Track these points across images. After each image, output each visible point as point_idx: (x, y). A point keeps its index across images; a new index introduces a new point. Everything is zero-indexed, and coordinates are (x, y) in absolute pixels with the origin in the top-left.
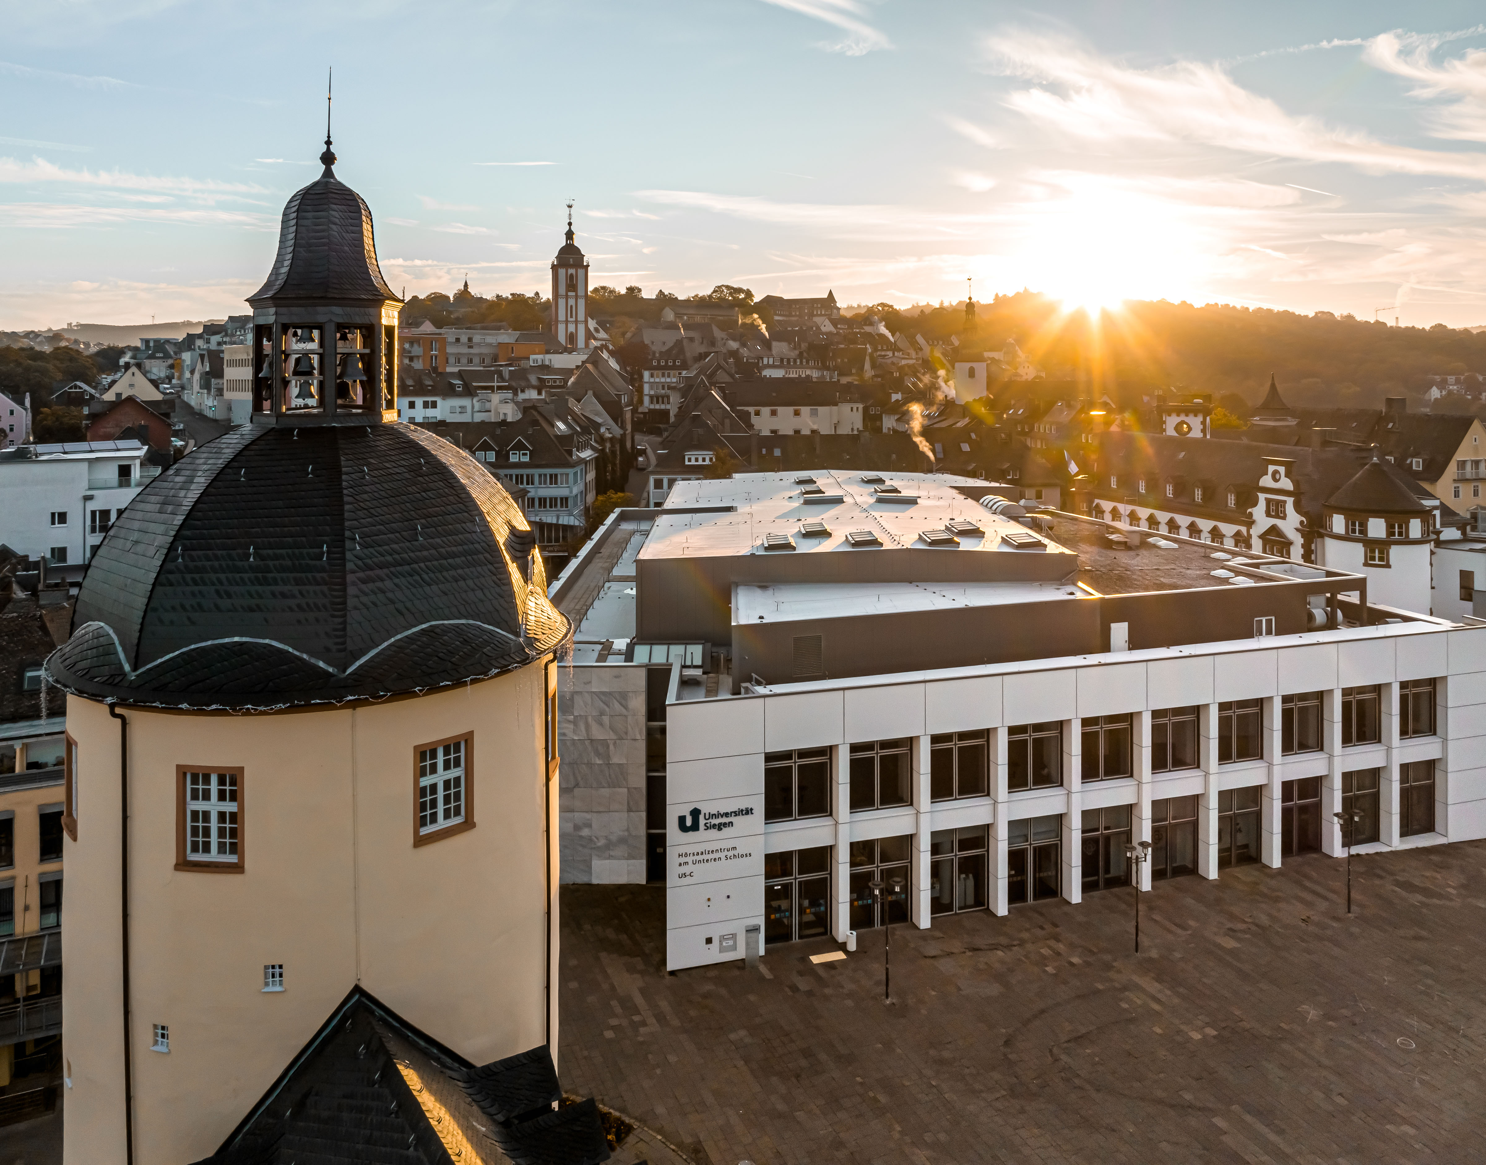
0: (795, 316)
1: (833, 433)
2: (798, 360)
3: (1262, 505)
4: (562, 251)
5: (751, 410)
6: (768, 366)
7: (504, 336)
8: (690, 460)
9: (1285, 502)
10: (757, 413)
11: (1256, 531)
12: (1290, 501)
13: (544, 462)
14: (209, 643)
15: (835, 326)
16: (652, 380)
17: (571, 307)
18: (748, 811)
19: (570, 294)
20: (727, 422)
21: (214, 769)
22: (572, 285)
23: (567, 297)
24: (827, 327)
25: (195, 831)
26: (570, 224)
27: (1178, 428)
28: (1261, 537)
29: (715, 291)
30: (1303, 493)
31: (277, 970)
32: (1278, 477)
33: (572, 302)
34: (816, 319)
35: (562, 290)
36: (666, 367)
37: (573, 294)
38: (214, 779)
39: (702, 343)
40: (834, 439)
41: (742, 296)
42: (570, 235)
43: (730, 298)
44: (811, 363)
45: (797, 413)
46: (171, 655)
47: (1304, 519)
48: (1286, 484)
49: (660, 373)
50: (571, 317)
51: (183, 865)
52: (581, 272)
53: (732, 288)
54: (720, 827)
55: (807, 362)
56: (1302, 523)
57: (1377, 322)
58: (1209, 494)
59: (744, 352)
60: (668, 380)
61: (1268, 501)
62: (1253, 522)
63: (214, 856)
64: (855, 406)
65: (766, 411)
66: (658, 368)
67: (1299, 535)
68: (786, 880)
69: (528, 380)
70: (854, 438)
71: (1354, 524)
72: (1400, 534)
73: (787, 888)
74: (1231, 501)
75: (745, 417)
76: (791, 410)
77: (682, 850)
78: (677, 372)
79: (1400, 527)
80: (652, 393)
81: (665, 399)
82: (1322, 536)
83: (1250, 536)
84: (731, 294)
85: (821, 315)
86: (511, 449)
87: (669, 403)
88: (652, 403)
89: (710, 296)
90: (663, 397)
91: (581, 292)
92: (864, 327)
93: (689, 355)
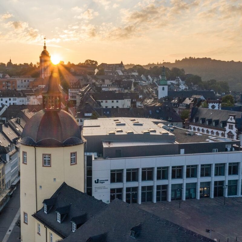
0: (111, 69)
1: (123, 108)
2: (112, 85)
3: (228, 126)
4: (42, 52)
5: (100, 101)
6: (104, 87)
7: (31, 80)
8: (86, 115)
9: (233, 125)
10: (102, 102)
11: (226, 132)
15: (123, 73)
16: (71, 92)
18: (107, 180)
20: (95, 104)
21: (47, 154)
23: (44, 66)
24: (121, 73)
25: (44, 162)
27: (212, 107)
28: (227, 134)
29: (86, 62)
30: (237, 123)
31: (55, 179)
32: (232, 119)
34: (117, 71)
35: (43, 64)
36: (75, 88)
39: (85, 81)
40: (123, 109)
41: (94, 63)
42: (45, 47)
43: (91, 64)
44: (116, 86)
45: (113, 102)
47: (237, 129)
48: (234, 121)
51: (43, 166)
53: (91, 61)
54: (102, 183)
55: (115, 85)
59: (97, 83)
60: (76, 92)
62: (226, 130)
63: (47, 165)
64: (129, 100)
65: (104, 101)
66: (73, 88)
67: (236, 133)
68: (114, 194)
70: (128, 109)
73: (114, 195)
74: (221, 125)
75: (99, 103)
76: (111, 101)
77: (96, 186)
78: (78, 90)
80: (71, 95)
81: (75, 97)
83: (225, 134)
85: (119, 69)
87: (76, 98)
88: (71, 98)
89: (84, 64)
90: (74, 96)
92: (132, 73)
93: (81, 84)
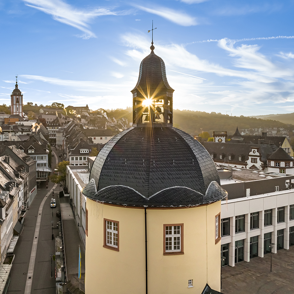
3: (250, 160)
4: (14, 91)
7: (6, 116)
8: (81, 152)
11: (248, 166)
12: (258, 158)
13: (39, 153)
14: (169, 188)
16: (49, 130)
17: (17, 108)
19: (17, 104)
21: (173, 225)
22: (18, 101)
23: (16, 105)
24: (87, 115)
26: (17, 82)
27: (218, 140)
28: (250, 168)
29: (52, 104)
30: (262, 156)
31: (191, 281)
32: (255, 152)
33: (18, 106)
35: (15, 103)
36: (54, 126)
37: (18, 104)
38: (173, 228)
41: (61, 106)
42: (17, 86)
46: (159, 192)
48: (257, 154)
49: (52, 127)
50: (18, 111)
51: (165, 254)
52: (20, 97)
53: (58, 103)
56: (262, 164)
57: (227, 115)
58: (233, 157)
60: (54, 130)
61: (252, 159)
62: (247, 164)
63: (173, 250)
69: (18, 129)
71: (277, 164)
72: (288, 166)
74: (240, 159)
76: (99, 137)
78: (57, 127)
79: (288, 164)
82: (267, 167)
84: (57, 105)
85: (85, 112)
86: (29, 149)
89: (51, 106)
91: (20, 104)
93: (60, 122)
